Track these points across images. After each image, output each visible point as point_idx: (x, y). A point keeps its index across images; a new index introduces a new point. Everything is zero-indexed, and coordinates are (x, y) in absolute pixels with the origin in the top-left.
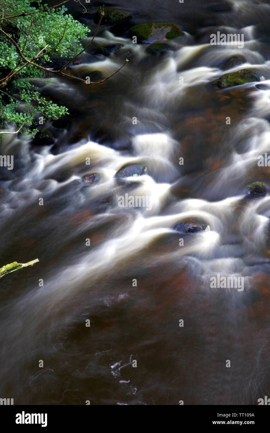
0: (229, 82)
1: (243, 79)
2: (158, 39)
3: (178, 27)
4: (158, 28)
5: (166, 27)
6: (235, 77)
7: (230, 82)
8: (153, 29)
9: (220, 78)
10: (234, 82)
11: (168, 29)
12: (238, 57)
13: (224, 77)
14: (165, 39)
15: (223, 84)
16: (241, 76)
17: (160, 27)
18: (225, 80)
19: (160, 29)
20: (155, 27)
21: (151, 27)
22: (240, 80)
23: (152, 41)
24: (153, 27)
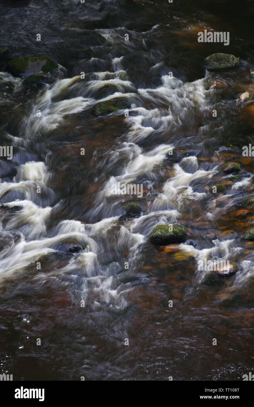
0: (102, 110)
1: (115, 107)
2: (35, 72)
3: (53, 60)
4: (34, 62)
5: (41, 60)
6: (107, 105)
7: (104, 110)
8: (30, 63)
9: (94, 107)
10: (107, 110)
11: (44, 62)
12: (110, 87)
13: (98, 105)
14: (41, 72)
15: (97, 112)
16: (113, 104)
17: (36, 61)
18: (98, 108)
19: (36, 62)
20: (31, 60)
21: (27, 60)
22: (113, 108)
23: (28, 74)
24: (29, 61)
